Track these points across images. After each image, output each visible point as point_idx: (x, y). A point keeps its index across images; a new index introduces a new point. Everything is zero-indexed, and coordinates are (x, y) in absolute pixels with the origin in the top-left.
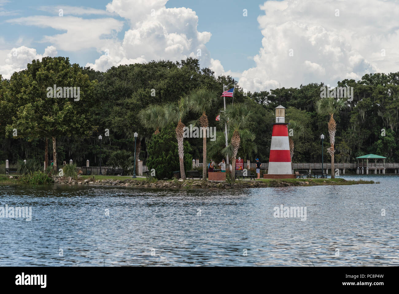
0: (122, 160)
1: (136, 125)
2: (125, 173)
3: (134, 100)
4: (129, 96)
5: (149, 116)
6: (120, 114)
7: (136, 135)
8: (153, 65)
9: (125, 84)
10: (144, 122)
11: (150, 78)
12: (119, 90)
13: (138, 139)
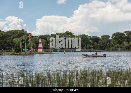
0: (9, 49)
1: (12, 42)
2: (10, 51)
3: (12, 37)
4: (11, 36)
5: (15, 40)
6: (9, 40)
7: (12, 44)
8: (15, 31)
9: (10, 34)
10: (14, 42)
11: (15, 33)
12: (9, 35)
13: (13, 45)
